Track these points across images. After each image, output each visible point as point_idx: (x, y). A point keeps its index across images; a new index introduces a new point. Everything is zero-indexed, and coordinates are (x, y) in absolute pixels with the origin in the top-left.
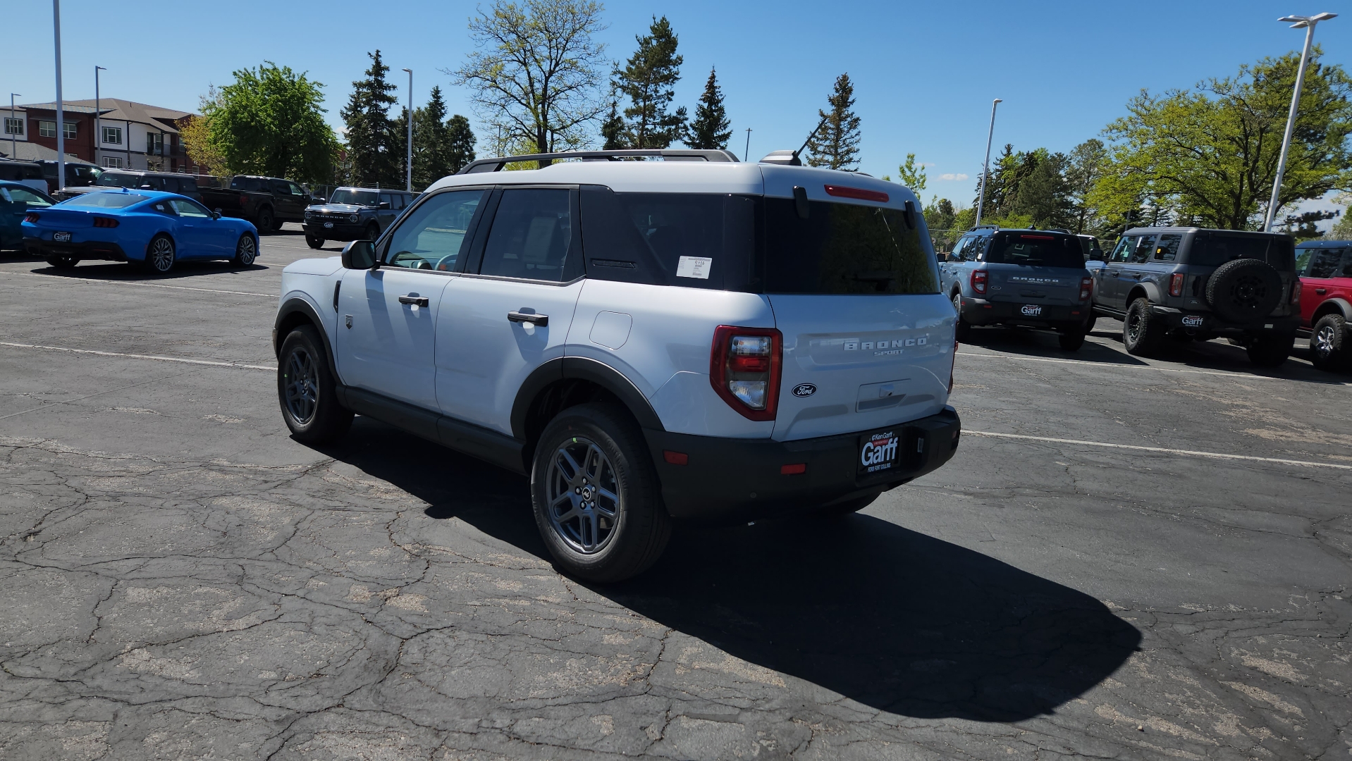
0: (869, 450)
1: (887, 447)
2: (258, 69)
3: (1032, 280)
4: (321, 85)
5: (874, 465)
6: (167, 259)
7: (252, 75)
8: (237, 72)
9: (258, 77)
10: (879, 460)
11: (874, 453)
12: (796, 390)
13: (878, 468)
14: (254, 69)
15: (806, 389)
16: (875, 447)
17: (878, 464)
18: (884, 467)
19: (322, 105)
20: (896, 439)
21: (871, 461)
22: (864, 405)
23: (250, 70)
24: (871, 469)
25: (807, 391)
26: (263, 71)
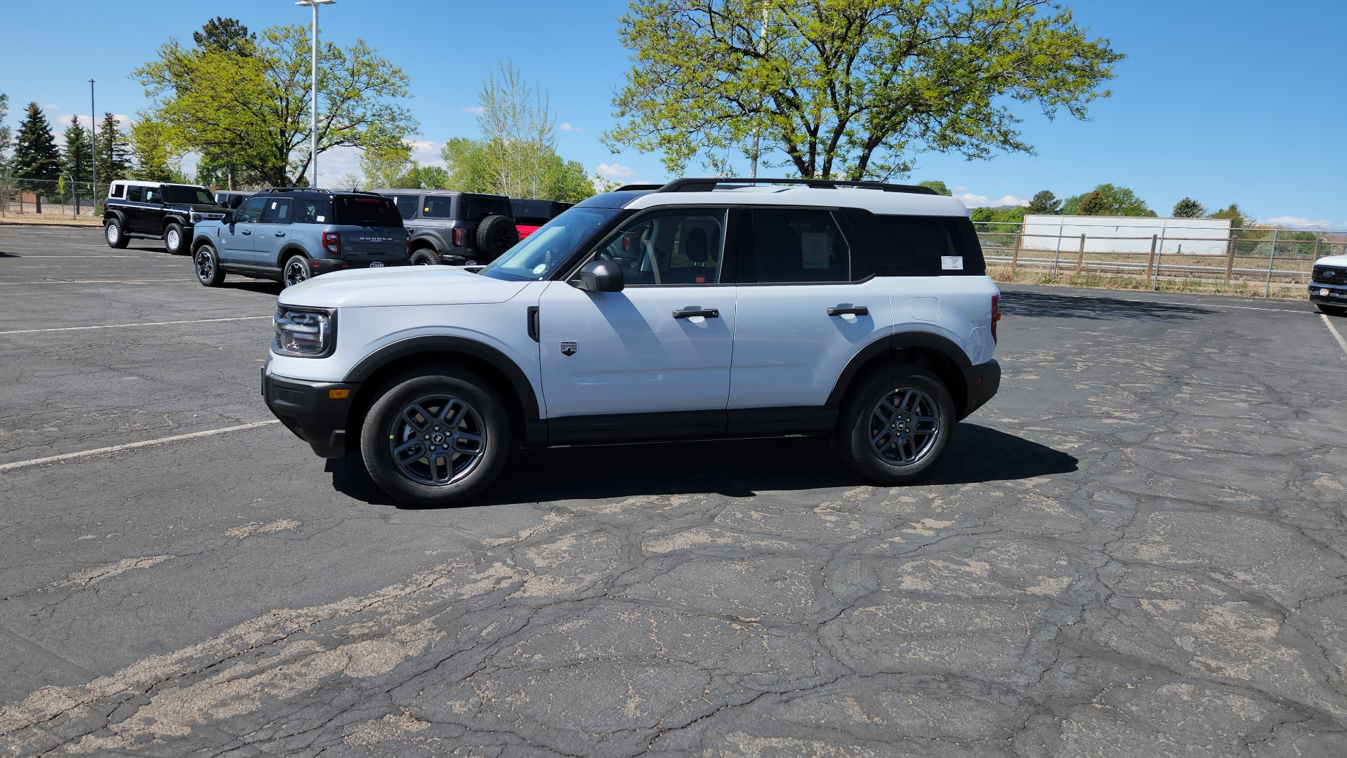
3: (374, 239)
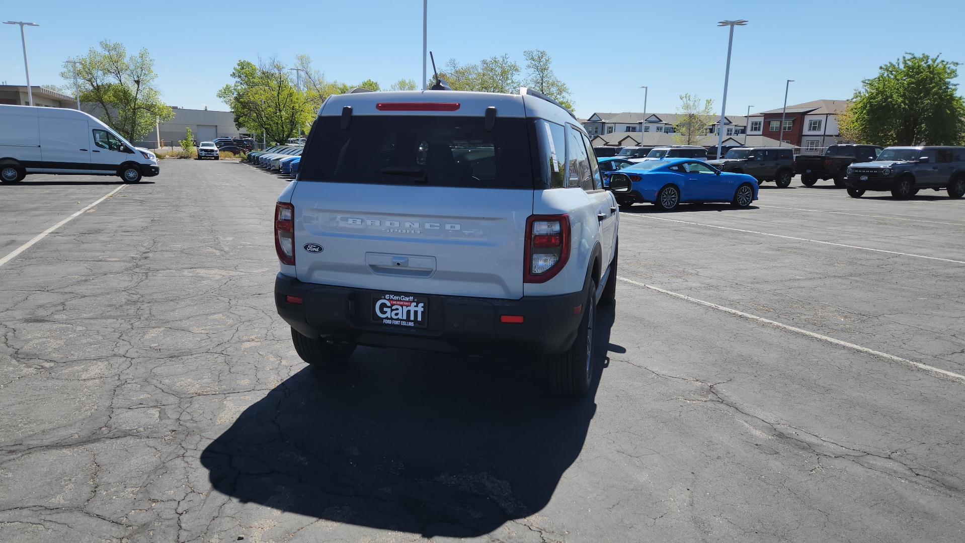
0: (383, 306)
1: (409, 308)
2: (901, 60)
4: (957, 64)
5: (392, 319)
6: (672, 201)
7: (897, 66)
8: (883, 66)
9: (902, 66)
10: (400, 316)
11: (392, 310)
12: (306, 247)
13: (397, 323)
14: (898, 60)
15: (313, 247)
16: (392, 305)
17: (398, 319)
18: (404, 323)
19: (953, 81)
20: (422, 305)
21: (388, 315)
22: (377, 269)
23: (894, 63)
24: (389, 322)
25: (314, 249)
26: (905, 62)
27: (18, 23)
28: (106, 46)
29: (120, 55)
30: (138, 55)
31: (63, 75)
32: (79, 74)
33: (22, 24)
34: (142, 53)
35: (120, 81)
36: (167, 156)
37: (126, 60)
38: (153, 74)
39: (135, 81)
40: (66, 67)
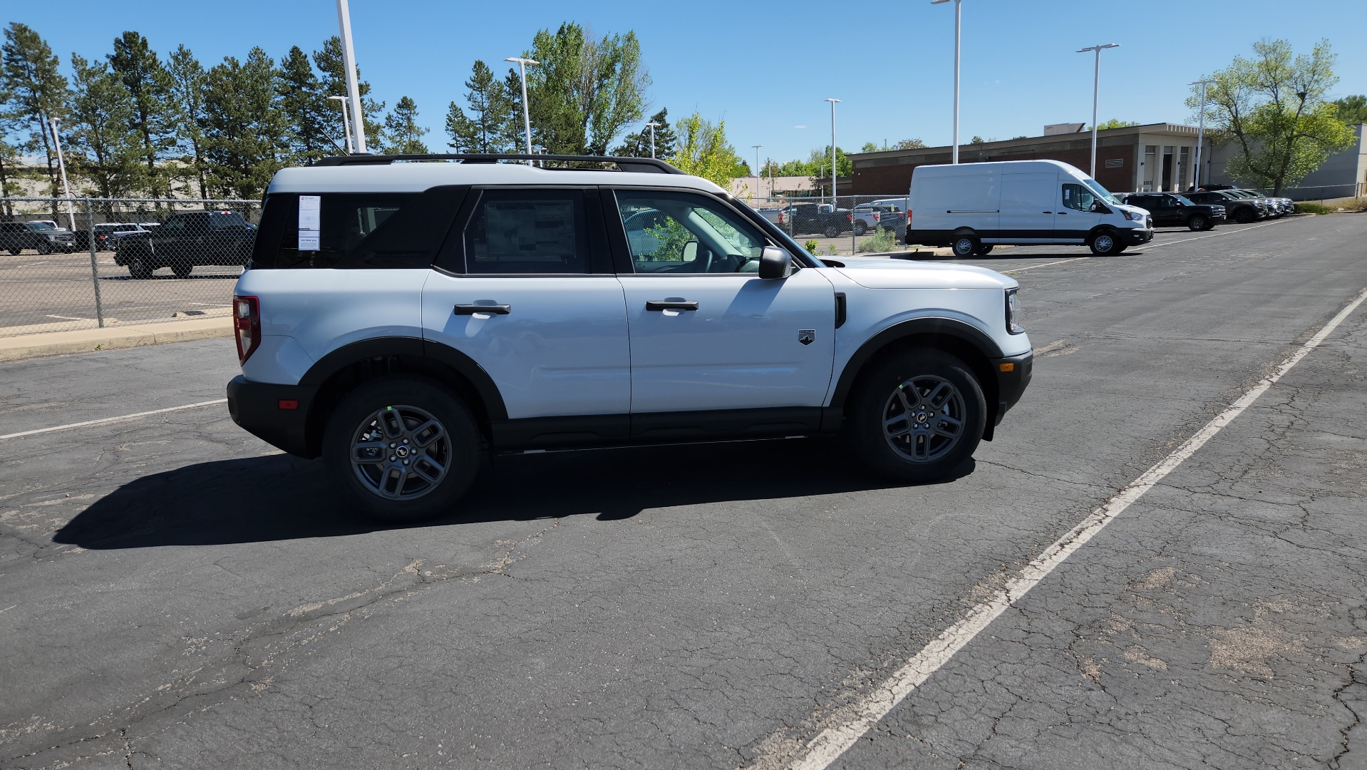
27: (1093, 48)
28: (1261, 48)
29: (1282, 58)
30: (1312, 51)
31: (1188, 102)
32: (1211, 97)
33: (1098, 49)
34: (1318, 47)
35: (1276, 98)
36: (1340, 209)
37: (1291, 64)
38: (1332, 77)
39: (1299, 95)
40: (1196, 90)
